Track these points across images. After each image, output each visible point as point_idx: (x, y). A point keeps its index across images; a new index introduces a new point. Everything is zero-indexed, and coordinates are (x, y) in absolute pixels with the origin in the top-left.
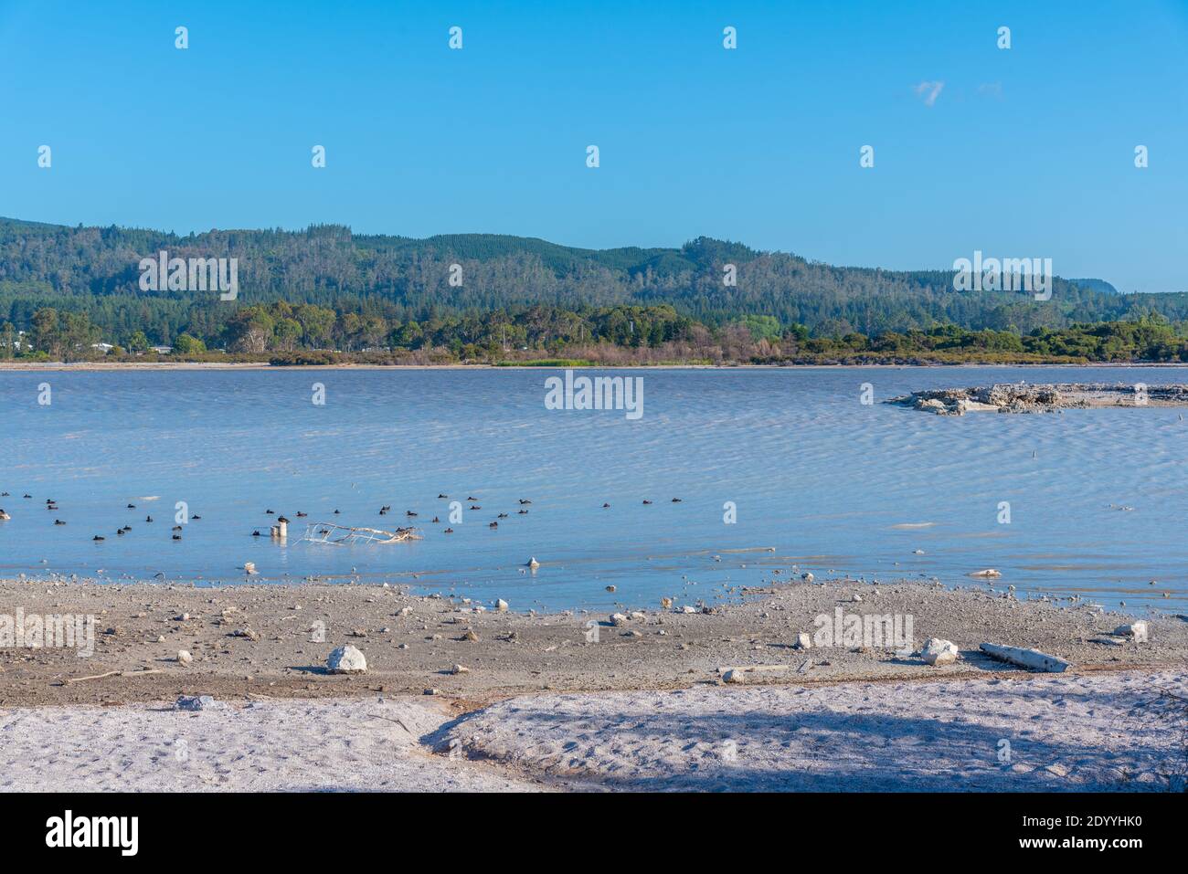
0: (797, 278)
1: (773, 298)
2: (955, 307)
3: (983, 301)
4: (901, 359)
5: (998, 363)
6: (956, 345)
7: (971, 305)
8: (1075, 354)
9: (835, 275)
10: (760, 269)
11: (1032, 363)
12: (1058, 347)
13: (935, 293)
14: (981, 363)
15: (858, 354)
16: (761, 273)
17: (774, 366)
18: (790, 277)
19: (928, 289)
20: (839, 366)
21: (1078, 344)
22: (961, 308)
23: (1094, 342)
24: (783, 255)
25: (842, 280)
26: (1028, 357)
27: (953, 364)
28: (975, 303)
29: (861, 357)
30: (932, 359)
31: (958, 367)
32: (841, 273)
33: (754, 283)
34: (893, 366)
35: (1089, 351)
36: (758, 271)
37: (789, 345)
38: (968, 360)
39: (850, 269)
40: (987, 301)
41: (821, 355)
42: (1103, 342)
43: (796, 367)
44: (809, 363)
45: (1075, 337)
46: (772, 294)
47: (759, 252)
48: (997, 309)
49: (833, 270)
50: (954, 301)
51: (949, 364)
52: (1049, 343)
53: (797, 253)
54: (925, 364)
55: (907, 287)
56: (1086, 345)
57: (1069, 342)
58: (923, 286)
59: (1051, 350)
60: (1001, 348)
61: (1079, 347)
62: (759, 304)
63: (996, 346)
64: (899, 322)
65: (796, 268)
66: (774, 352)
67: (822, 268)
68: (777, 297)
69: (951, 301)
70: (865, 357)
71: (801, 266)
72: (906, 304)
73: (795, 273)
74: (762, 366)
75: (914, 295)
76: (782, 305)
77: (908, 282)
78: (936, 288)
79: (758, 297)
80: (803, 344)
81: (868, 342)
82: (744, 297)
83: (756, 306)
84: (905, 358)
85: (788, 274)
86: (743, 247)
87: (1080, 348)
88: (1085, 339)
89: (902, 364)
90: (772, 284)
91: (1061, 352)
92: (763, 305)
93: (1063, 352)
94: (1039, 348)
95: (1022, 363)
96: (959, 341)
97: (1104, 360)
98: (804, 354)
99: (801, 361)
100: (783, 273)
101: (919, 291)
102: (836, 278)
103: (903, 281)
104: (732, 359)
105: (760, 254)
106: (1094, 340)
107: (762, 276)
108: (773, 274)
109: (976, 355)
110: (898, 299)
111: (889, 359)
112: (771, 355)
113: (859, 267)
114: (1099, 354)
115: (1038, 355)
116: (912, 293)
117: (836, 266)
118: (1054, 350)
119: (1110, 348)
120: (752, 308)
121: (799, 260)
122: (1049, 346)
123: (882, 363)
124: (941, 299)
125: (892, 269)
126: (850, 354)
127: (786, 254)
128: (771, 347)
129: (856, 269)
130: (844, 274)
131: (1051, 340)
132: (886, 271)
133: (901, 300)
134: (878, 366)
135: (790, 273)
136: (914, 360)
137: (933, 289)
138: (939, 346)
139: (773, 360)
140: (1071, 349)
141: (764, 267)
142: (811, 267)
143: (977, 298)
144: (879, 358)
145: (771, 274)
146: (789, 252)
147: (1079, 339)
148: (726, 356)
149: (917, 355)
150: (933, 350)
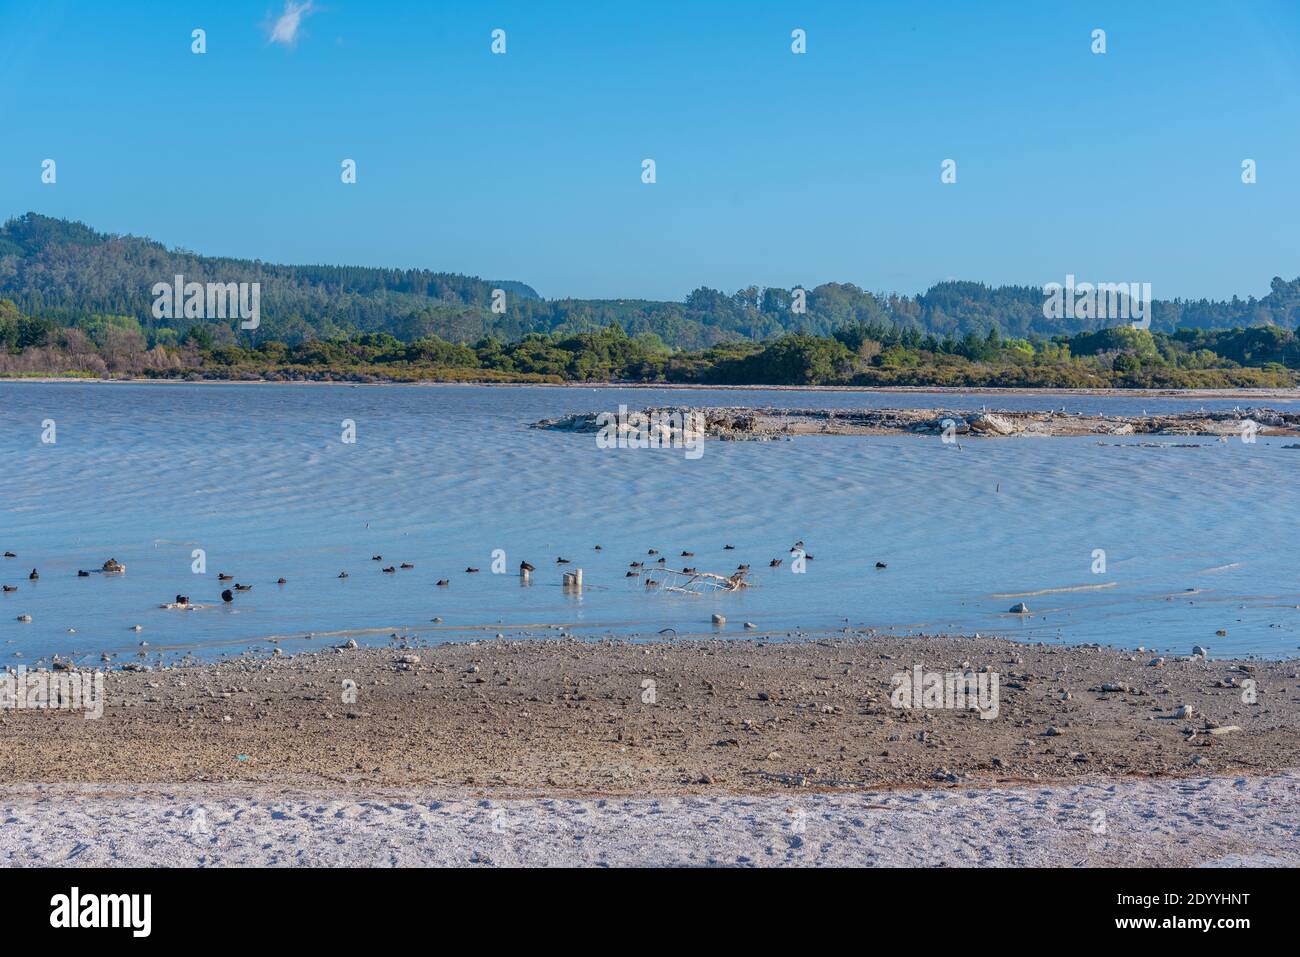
0: (156, 269)
1: (126, 293)
2: (355, 310)
3: (388, 305)
4: (337, 373)
5: (458, 381)
6: (401, 359)
7: (374, 309)
8: (543, 371)
9: (204, 267)
10: (109, 257)
11: (499, 381)
12: (523, 363)
13: (330, 293)
14: (437, 381)
15: (280, 367)
16: (110, 262)
17: (178, 380)
18: (146, 267)
19: (321, 289)
20: (262, 381)
21: (546, 359)
22: (362, 313)
23: (565, 357)
24: (136, 240)
25: (214, 274)
26: (490, 373)
27: (405, 381)
28: (380, 307)
29: (286, 371)
30: (376, 375)
31: (412, 385)
32: (211, 265)
33: (101, 274)
34: (330, 383)
35: (560, 367)
36: (106, 259)
37: (190, 354)
38: (421, 377)
39: (223, 261)
40: (393, 304)
41: (234, 367)
42: (576, 358)
43: (206, 382)
44: (222, 377)
45: (543, 352)
46: (124, 288)
47: (105, 235)
48: (411, 315)
49: (201, 261)
50: (353, 304)
51: (400, 381)
52: (512, 358)
53: (155, 238)
54: (371, 381)
55: (295, 284)
56: (556, 361)
57: (536, 357)
58: (314, 284)
59: (515, 366)
60: (454, 362)
61: (547, 363)
62: (108, 302)
63: (449, 359)
64: (292, 327)
65: (154, 257)
66: (173, 363)
67: (188, 258)
68: (131, 293)
69: (349, 303)
70: (291, 370)
71: (160, 253)
72: (295, 305)
73: (153, 263)
74: (161, 380)
75: (304, 294)
76: (137, 302)
77: (296, 278)
78: (331, 288)
79: (106, 292)
80: (208, 353)
81: (288, 352)
82: (88, 291)
83: (104, 303)
84: (342, 373)
85: (144, 265)
86: (84, 228)
87: (550, 365)
88: (555, 353)
89: (339, 380)
90: (124, 276)
91: (528, 369)
92: (113, 303)
93: (530, 370)
94: (502, 363)
95: (486, 381)
96: (404, 353)
97: (578, 379)
98: (210, 366)
99: (210, 374)
100: (138, 263)
101: (310, 291)
102: (205, 271)
103: (289, 277)
104: (120, 371)
105: (106, 238)
106: (565, 356)
107: (112, 266)
108: (125, 264)
109: (429, 370)
110: (284, 298)
111: (322, 373)
112: (169, 367)
113: (234, 258)
114: (572, 372)
115: (501, 372)
116: (301, 292)
117: (204, 256)
118: (518, 366)
119: (584, 364)
120: (99, 305)
121: (159, 247)
122: (512, 362)
123: (314, 378)
124: (336, 300)
125: (274, 262)
126: (272, 368)
127: (141, 238)
128: (169, 357)
129: (230, 260)
130: (216, 267)
131: (515, 354)
132: (267, 264)
133: (288, 300)
134: (310, 382)
135: (147, 263)
136: (354, 376)
137: (327, 288)
138: (378, 359)
139: (173, 373)
140: (538, 365)
141: (114, 255)
142: (173, 256)
143: (380, 300)
144: (310, 372)
145: (122, 264)
146: (144, 236)
147: (547, 353)
148: (111, 366)
149: (357, 369)
150: (373, 363)
